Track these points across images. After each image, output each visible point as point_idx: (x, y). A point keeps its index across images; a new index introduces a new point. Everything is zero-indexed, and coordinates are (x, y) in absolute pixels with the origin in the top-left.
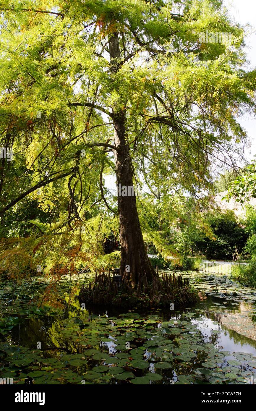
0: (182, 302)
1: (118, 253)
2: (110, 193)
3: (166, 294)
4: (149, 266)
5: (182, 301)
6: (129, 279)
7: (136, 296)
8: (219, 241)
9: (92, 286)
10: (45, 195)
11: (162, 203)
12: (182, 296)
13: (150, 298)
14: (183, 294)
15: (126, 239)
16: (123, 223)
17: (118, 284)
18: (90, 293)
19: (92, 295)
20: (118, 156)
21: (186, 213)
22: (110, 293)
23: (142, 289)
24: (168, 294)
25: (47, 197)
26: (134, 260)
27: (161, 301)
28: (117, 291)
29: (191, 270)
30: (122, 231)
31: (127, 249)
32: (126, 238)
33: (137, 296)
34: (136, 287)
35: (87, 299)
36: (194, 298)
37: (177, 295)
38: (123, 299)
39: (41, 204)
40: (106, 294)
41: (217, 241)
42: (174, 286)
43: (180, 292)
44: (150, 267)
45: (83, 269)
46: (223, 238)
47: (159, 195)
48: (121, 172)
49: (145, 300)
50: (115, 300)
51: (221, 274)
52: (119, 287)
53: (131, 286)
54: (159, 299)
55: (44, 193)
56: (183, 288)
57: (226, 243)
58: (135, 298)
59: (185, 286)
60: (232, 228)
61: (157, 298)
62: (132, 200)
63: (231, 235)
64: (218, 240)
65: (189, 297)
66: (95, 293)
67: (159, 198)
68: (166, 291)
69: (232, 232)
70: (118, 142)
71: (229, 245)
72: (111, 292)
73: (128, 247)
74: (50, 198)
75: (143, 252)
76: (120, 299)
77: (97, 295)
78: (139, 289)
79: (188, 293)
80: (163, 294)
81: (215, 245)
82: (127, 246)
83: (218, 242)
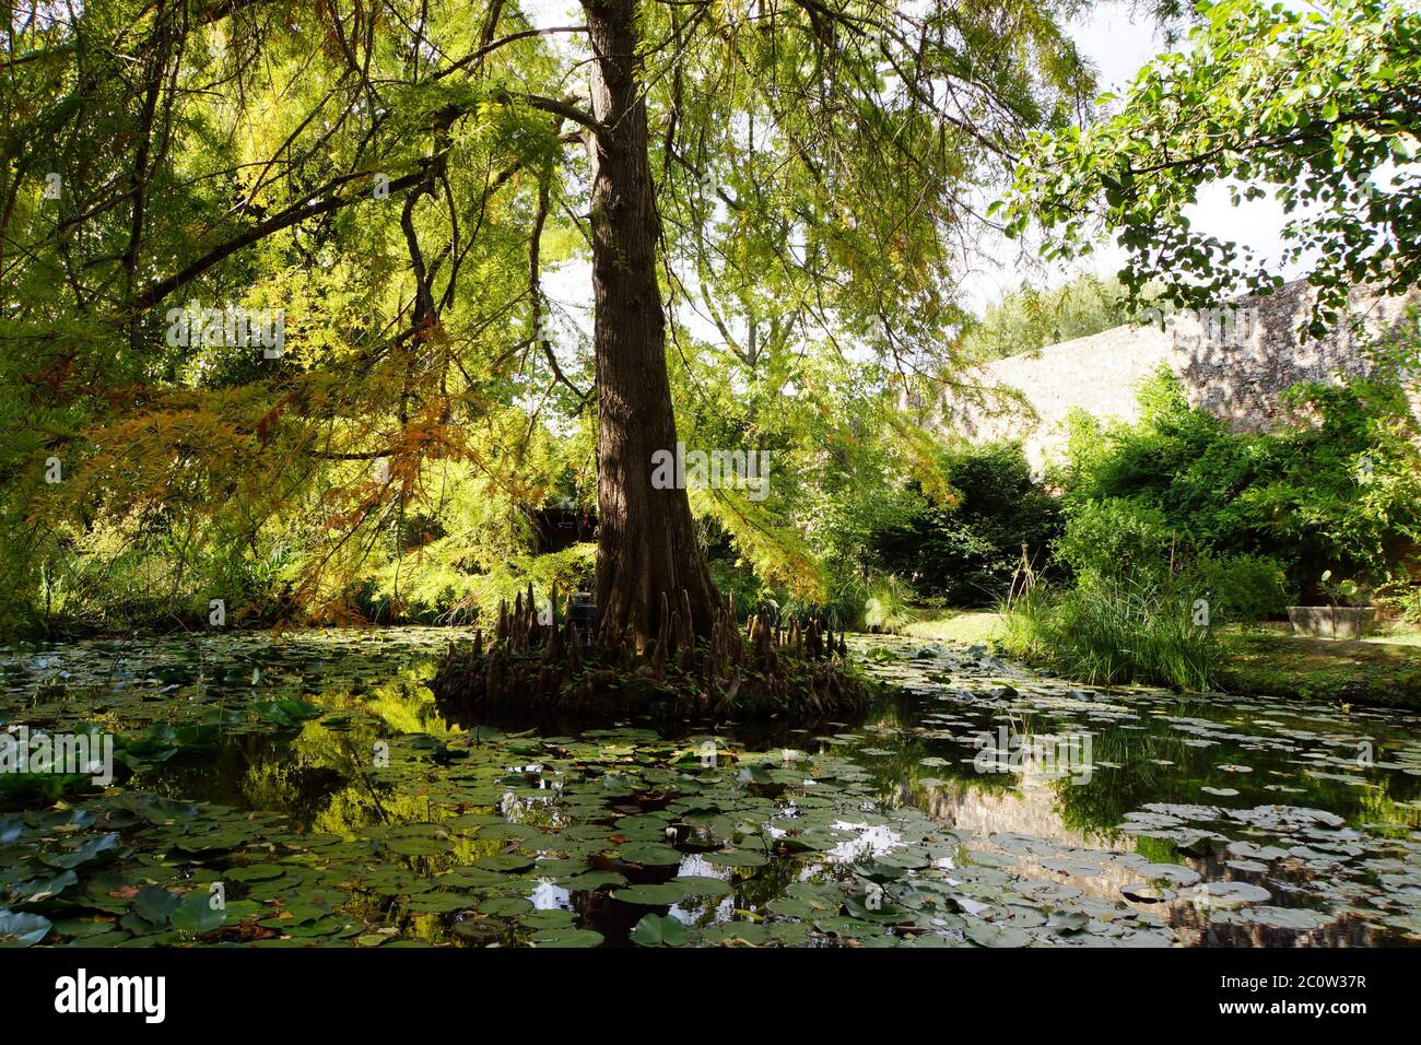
0: (815, 707)
1: (588, 552)
2: (566, 320)
3: (759, 675)
4: (703, 579)
5: (817, 701)
6: (624, 624)
7: (649, 676)
8: (965, 541)
9: (487, 648)
10: (314, 308)
11: (762, 379)
12: (819, 685)
13: (701, 684)
14: (821, 678)
15: (619, 477)
16: (612, 417)
17: (584, 637)
18: (477, 669)
19: (485, 673)
20: (600, 158)
21: (847, 421)
22: (550, 667)
23: (672, 656)
24: (766, 675)
25: (323, 316)
26: (646, 558)
27: (739, 698)
28: (581, 659)
29: (855, 630)
30: (606, 449)
31: (625, 515)
32: (620, 471)
33: (654, 676)
34: (649, 650)
35: (466, 686)
36: (863, 695)
37: (799, 678)
38: (600, 686)
39: (299, 344)
40: (536, 671)
41: (959, 540)
42: (792, 654)
43: (811, 671)
44: (705, 585)
45: (456, 608)
46: (978, 528)
47: (752, 351)
48: (614, 224)
49: (684, 692)
50: (569, 687)
51: (964, 645)
52: (585, 648)
53: (631, 645)
54: (735, 690)
55: (311, 300)
56: (823, 661)
57: (991, 548)
58: (646, 683)
59: (830, 656)
60: (1014, 496)
61: (727, 687)
62: (649, 332)
63: (1008, 520)
64: (962, 537)
65: (842, 690)
66: (494, 666)
67: (753, 364)
68: (761, 667)
69: (1012, 510)
70: (606, 107)
71: (999, 554)
72: (556, 663)
73: (627, 509)
74: (333, 320)
75: (681, 529)
76: (590, 685)
77: (504, 671)
78: (661, 652)
79: (841, 676)
80: (748, 675)
81: (947, 555)
82: (622, 503)
83: (962, 542)
